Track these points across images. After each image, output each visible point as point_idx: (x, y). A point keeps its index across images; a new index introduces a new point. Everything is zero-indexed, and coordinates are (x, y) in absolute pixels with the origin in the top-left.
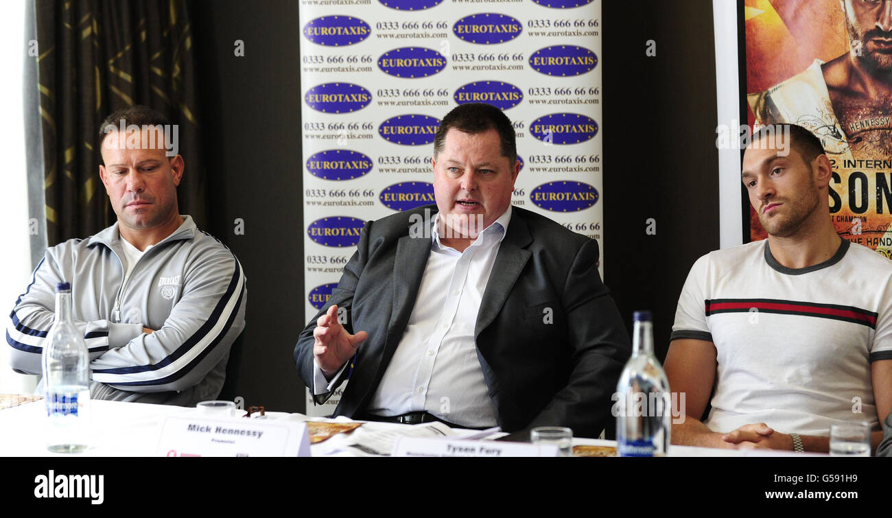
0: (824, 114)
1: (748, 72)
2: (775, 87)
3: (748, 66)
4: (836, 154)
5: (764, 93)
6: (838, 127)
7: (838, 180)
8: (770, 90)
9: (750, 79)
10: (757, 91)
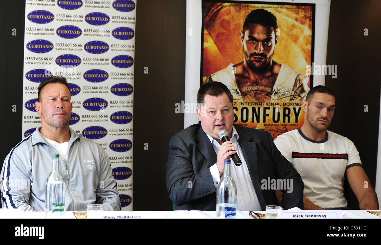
0: (233, 85)
1: (204, 68)
2: (214, 74)
3: (204, 65)
4: (237, 100)
5: (209, 76)
6: (238, 90)
7: (237, 110)
8: (211, 75)
9: (204, 71)
10: (206, 76)
